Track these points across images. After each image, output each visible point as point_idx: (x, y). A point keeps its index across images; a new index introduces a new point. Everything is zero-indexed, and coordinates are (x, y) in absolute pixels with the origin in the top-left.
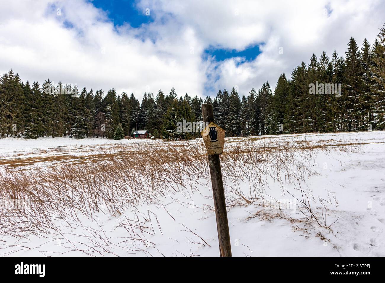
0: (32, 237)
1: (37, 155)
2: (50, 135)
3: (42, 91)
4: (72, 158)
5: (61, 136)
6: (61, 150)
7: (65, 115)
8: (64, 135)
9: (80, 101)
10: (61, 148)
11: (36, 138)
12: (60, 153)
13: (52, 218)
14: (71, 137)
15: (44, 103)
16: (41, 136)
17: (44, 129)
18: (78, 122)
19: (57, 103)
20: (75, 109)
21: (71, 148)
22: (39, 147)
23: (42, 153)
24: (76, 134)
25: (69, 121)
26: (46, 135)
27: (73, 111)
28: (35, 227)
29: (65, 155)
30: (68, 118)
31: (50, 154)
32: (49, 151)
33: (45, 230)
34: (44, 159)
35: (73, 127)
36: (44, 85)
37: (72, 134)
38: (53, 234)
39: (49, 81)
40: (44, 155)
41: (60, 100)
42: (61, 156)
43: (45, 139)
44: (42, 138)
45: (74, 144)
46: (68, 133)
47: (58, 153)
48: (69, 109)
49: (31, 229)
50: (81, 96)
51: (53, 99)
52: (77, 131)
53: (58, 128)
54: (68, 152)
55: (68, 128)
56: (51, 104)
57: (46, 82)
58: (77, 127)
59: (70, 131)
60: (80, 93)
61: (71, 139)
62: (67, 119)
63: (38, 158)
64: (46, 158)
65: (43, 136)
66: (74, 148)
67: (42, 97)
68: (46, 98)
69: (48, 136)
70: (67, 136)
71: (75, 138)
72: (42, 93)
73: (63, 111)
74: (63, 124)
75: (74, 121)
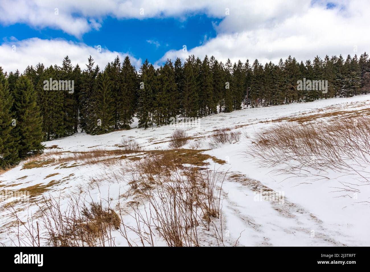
0: (329, 170)
1: (317, 113)
2: (324, 97)
3: (313, 66)
4: (347, 113)
5: (332, 97)
6: (334, 108)
7: (334, 80)
8: (334, 96)
9: (346, 67)
10: (334, 106)
11: (313, 101)
12: (335, 110)
13: (342, 158)
14: (341, 97)
15: (316, 74)
16: (316, 99)
17: (318, 93)
18: (346, 84)
19: (326, 73)
20: (342, 74)
21: (343, 106)
22: (316, 107)
23: (320, 111)
24: (345, 94)
25: (338, 85)
26: (320, 98)
27: (340, 76)
28: (330, 164)
29: (339, 111)
30: (337, 82)
31: (326, 111)
32: (325, 109)
33: (338, 167)
34: (322, 115)
35: (342, 89)
36: (314, 61)
37: (342, 94)
38: (346, 170)
39: (317, 57)
40: (321, 113)
41: (328, 70)
42: (336, 112)
43: (319, 101)
44: (317, 100)
45: (345, 102)
46: (338, 94)
47: (333, 110)
48: (337, 75)
49: (327, 165)
50: (346, 62)
51: (322, 70)
52: (346, 92)
53: (329, 91)
54: (341, 109)
55: (337, 90)
56: (321, 74)
57: (315, 58)
58: (345, 88)
59: (339, 92)
60: (345, 60)
61: (341, 98)
62: (336, 84)
63: (318, 115)
64: (324, 115)
65: (318, 99)
66: (345, 105)
67: (313, 70)
68: (317, 70)
69: (322, 98)
70: (338, 97)
71: (345, 97)
72: (313, 67)
73: (332, 77)
74: (333, 87)
75: (342, 84)
